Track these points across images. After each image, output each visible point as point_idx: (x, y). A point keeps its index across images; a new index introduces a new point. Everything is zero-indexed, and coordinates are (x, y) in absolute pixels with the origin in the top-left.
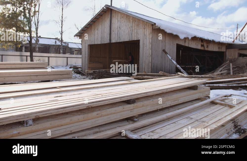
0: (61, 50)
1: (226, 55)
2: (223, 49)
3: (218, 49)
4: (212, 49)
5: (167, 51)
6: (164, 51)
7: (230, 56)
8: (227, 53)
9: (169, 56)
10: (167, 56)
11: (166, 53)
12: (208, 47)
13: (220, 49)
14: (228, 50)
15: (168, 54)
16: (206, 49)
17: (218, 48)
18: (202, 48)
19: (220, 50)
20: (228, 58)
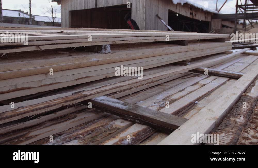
0: (31, 21)
1: (211, 25)
2: (209, 19)
3: (205, 19)
4: (199, 18)
5: (159, 16)
6: (157, 16)
7: (214, 27)
8: (212, 23)
9: (163, 21)
10: (161, 21)
11: (159, 18)
12: (196, 16)
13: (206, 18)
14: (213, 20)
15: (161, 19)
16: (195, 18)
17: (205, 17)
18: (191, 17)
19: (206, 20)
20: (213, 29)
